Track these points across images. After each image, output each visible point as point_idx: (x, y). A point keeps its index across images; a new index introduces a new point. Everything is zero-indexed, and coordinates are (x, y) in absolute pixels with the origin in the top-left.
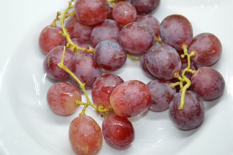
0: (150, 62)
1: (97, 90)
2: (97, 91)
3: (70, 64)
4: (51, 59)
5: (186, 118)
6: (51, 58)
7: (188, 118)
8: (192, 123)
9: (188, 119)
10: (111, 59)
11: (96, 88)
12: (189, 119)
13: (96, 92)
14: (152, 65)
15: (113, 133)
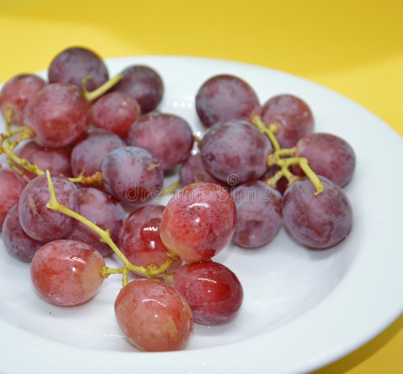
0: (218, 154)
1: (134, 240)
2: (133, 242)
3: (74, 197)
4: (36, 197)
5: (331, 215)
6: (36, 194)
7: (333, 213)
8: (343, 219)
9: (334, 215)
10: (142, 173)
11: (131, 237)
12: (336, 214)
13: (132, 244)
14: (225, 155)
15: (203, 296)
